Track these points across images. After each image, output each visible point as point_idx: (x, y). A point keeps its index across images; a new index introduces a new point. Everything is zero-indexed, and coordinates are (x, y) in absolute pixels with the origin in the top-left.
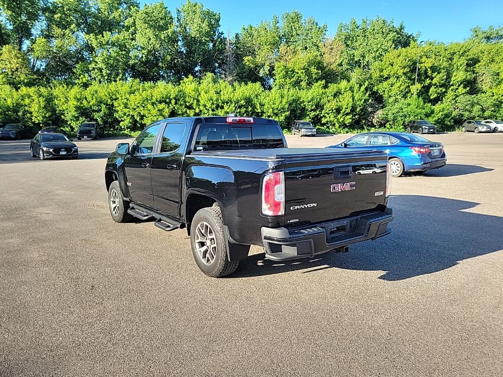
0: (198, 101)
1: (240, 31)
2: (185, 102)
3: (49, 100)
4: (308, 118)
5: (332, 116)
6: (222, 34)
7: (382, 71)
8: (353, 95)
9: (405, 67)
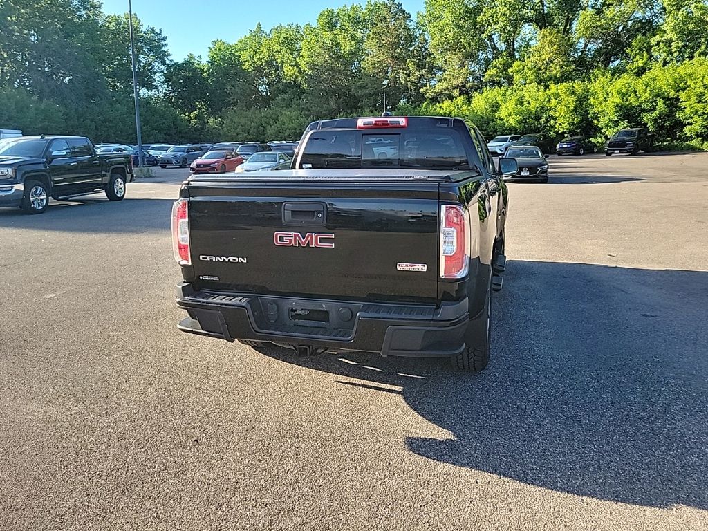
3: (582, 100)
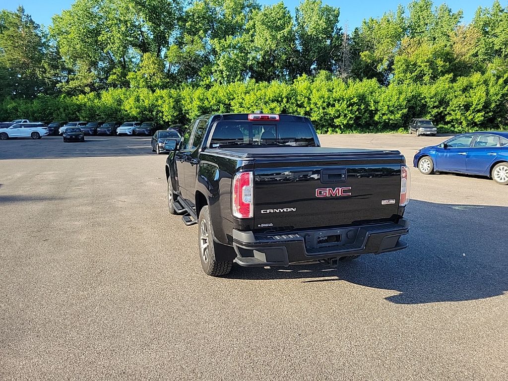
0: (309, 99)
1: (360, 25)
2: (296, 100)
3: (177, 101)
4: (429, 115)
5: (459, 113)
6: (340, 29)
8: (487, 89)
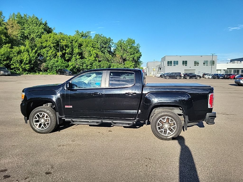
5: (18, 64)
7: (41, 43)
8: (29, 54)
9: (54, 43)
